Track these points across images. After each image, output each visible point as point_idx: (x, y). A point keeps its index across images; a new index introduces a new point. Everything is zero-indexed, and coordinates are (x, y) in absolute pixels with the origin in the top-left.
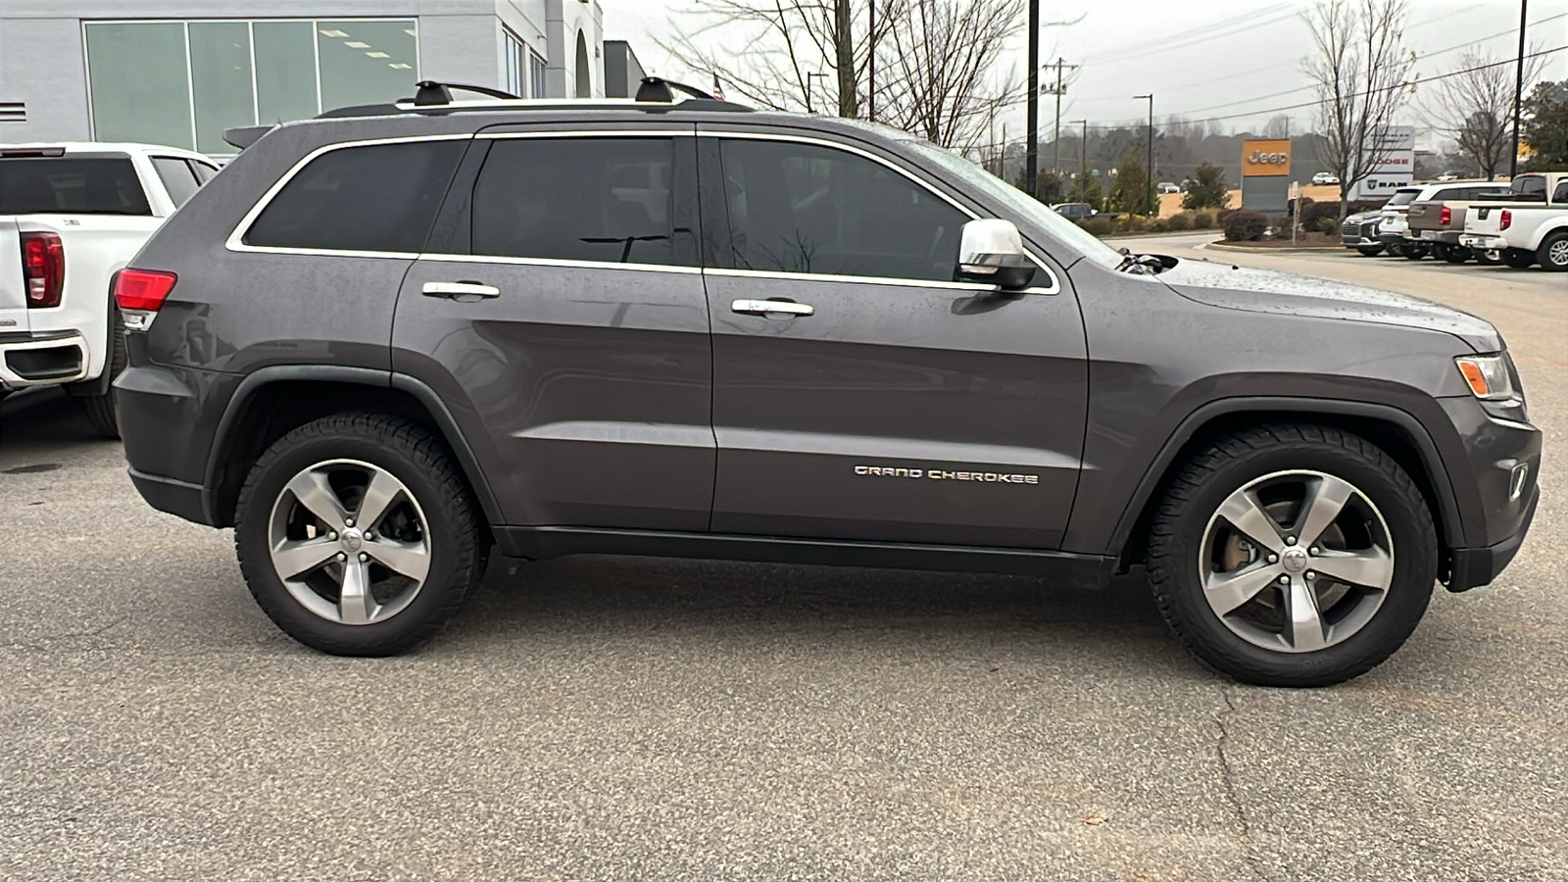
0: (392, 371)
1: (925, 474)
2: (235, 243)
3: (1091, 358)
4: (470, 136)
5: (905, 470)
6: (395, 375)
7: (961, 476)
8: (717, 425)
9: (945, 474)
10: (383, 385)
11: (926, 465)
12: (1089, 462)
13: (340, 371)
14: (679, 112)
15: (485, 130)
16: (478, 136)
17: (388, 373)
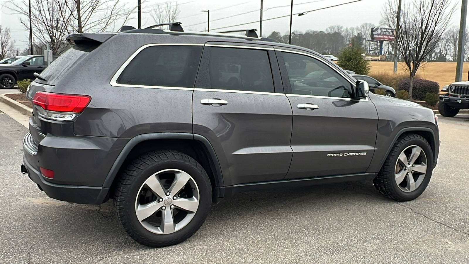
0: (193, 133)
1: (343, 154)
2: (114, 82)
3: (379, 119)
4: (203, 45)
5: (339, 154)
6: (194, 135)
7: (351, 154)
8: (292, 145)
9: (348, 154)
10: (191, 139)
11: (343, 152)
12: (376, 148)
13: (174, 134)
14: (261, 41)
15: (207, 43)
16: (206, 45)
17: (192, 134)
